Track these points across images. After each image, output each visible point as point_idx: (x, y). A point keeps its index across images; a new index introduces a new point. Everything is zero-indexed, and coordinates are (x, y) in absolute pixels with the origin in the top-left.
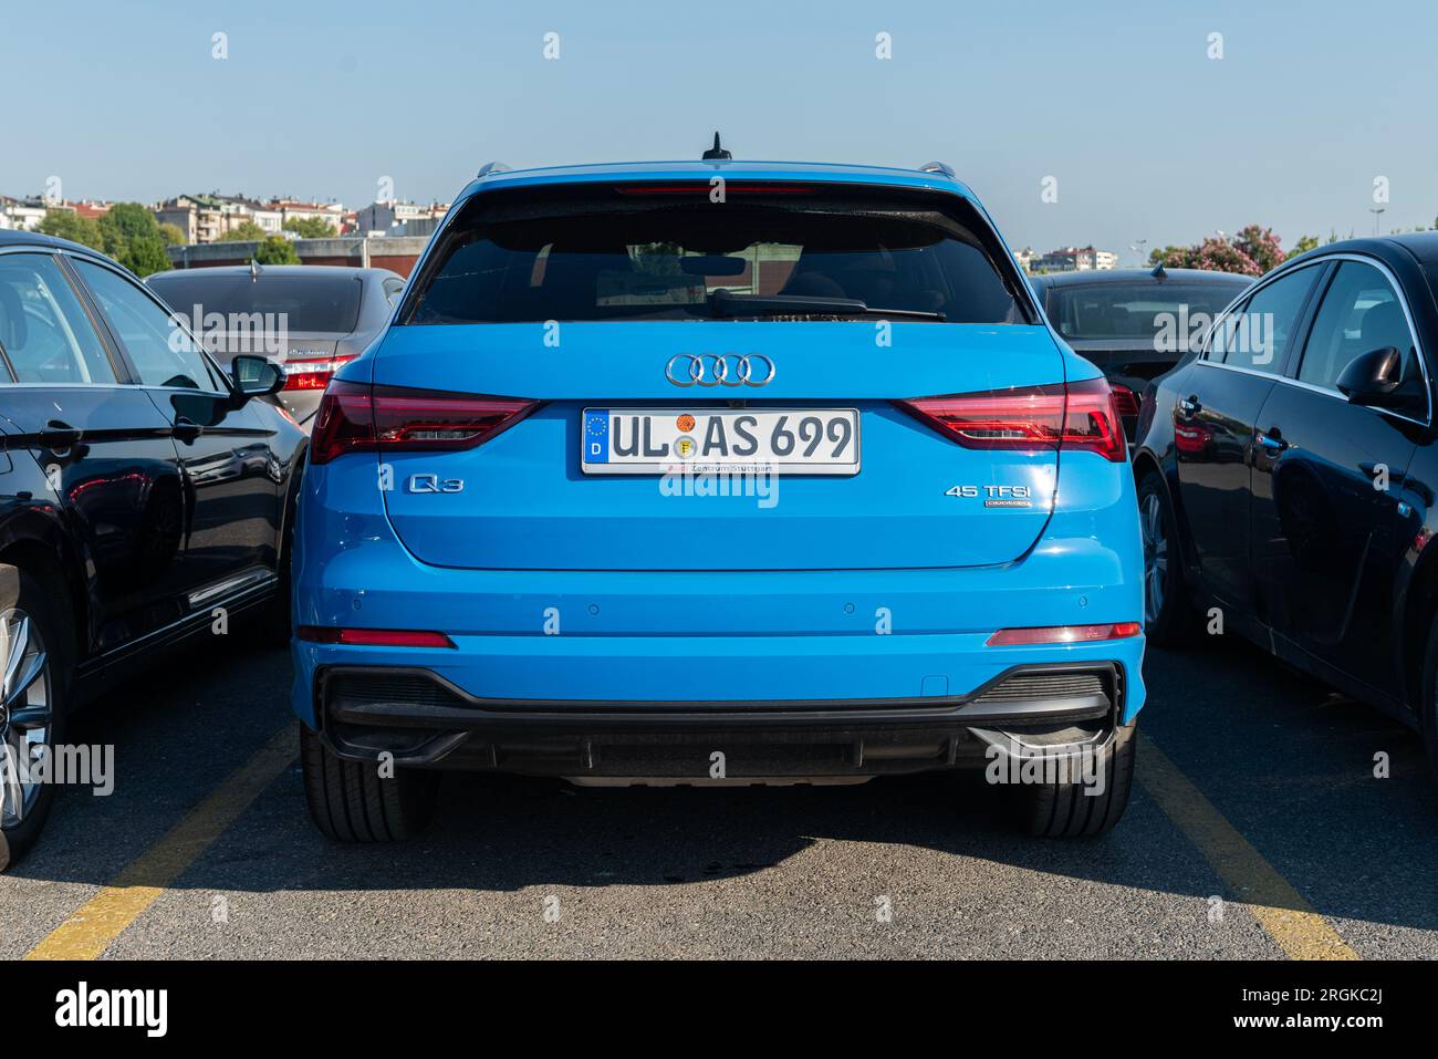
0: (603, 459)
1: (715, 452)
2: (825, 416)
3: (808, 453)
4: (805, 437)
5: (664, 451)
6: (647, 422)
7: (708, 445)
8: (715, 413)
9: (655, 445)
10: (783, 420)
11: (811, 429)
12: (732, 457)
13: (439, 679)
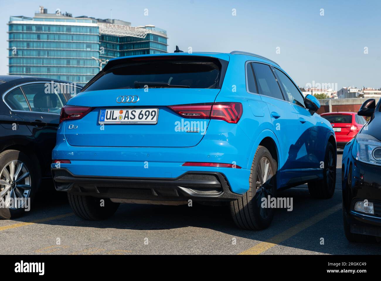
0: (103, 121)
1: (126, 119)
2: (151, 110)
3: (146, 119)
4: (146, 115)
5: (116, 119)
6: (113, 111)
7: (125, 117)
8: (127, 110)
9: (114, 117)
10: (142, 111)
11: (147, 113)
12: (130, 120)
13: (67, 170)
